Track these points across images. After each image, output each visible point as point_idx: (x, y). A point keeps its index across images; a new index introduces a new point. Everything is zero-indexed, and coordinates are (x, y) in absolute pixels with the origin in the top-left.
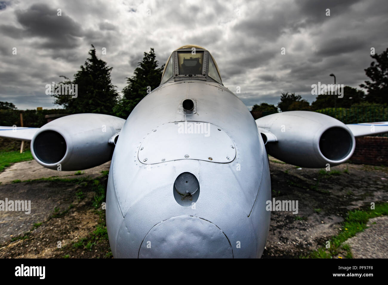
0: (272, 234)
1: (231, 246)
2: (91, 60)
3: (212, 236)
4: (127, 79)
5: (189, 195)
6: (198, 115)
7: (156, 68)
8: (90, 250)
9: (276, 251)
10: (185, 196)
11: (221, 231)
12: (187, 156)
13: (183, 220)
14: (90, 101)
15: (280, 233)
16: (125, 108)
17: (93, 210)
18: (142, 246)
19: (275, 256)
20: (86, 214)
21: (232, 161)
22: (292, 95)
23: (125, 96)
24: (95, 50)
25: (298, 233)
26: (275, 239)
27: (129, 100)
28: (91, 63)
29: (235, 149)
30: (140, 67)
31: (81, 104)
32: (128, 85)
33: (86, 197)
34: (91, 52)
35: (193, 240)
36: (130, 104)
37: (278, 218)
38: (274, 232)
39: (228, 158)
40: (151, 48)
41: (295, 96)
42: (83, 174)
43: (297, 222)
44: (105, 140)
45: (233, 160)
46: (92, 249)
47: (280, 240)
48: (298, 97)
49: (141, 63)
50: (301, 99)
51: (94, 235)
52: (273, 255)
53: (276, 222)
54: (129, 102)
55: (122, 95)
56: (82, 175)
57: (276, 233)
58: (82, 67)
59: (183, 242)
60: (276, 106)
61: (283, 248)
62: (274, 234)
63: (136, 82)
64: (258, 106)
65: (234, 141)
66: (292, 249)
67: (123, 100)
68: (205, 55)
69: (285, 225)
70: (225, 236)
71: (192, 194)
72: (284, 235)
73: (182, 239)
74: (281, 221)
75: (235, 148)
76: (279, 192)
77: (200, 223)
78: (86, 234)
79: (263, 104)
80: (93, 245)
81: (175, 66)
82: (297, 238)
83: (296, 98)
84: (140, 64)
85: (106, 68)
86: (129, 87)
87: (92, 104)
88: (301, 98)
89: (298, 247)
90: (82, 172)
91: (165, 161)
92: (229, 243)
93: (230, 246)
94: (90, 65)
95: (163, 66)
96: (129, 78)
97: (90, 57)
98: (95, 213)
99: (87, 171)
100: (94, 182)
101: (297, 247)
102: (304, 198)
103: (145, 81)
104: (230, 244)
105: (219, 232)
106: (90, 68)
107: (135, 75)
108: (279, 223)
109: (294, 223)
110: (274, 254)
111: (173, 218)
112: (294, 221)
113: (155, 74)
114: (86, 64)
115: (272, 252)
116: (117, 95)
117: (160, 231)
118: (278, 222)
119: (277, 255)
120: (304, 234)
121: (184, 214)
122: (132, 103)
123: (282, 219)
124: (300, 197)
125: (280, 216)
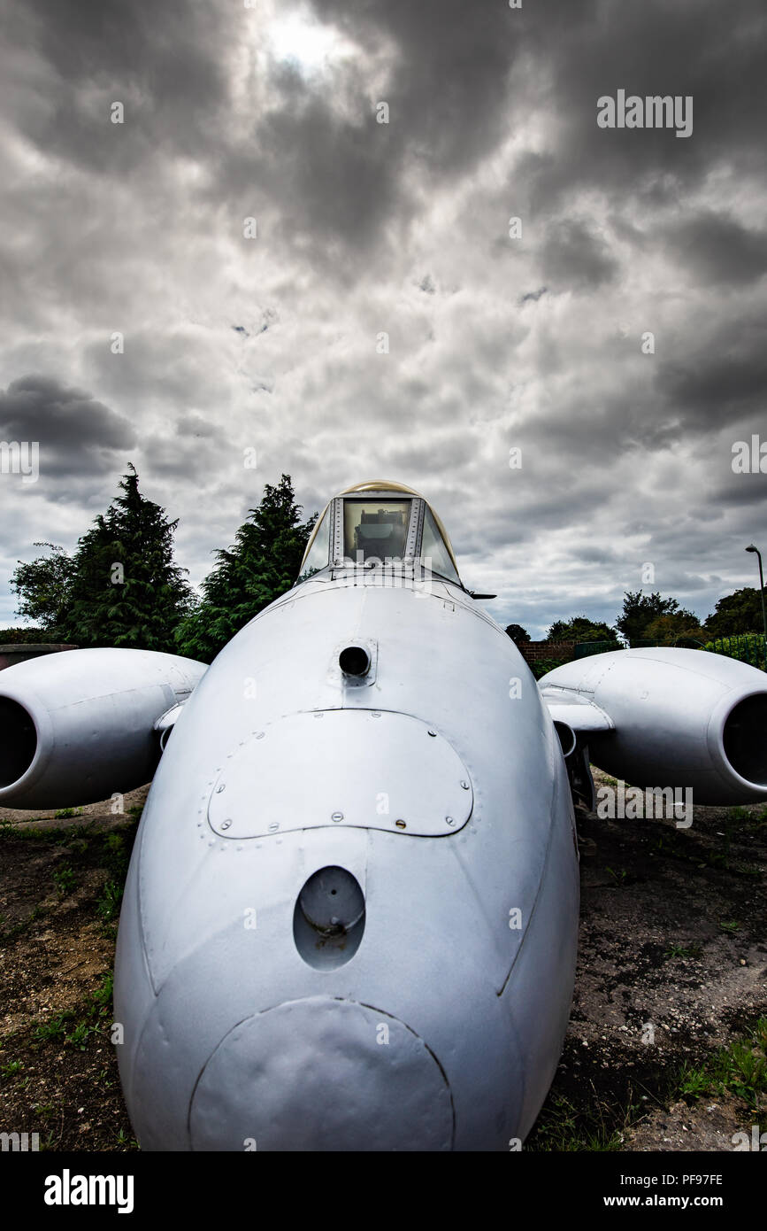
0: (603, 1002)
1: (448, 1084)
2: (123, 503)
3: (393, 1057)
4: (217, 554)
5: (340, 929)
6: (379, 689)
7: (296, 525)
8: (83, 1049)
9: (615, 1052)
10: (328, 933)
11: (421, 1041)
12: (336, 817)
13: (316, 1010)
14: (113, 610)
15: (626, 995)
16: (207, 629)
17: (97, 925)
18: (200, 1084)
19: (611, 1068)
20: (77, 938)
21: (459, 830)
22: (654, 597)
23: (211, 596)
24: (136, 476)
25: (677, 996)
26: (613, 1016)
27: (219, 607)
28: (123, 510)
29: (470, 791)
30: (252, 521)
31: (90, 618)
32: (217, 568)
33: (81, 885)
34: (125, 481)
35: (342, 1068)
36: (219, 619)
37: (620, 950)
38: (610, 996)
39: (449, 820)
40: (283, 476)
41: (662, 600)
42: (80, 815)
43: (675, 961)
44: (145, 723)
45: (465, 825)
46: (86, 1045)
47: (627, 1018)
48: (669, 604)
49: (255, 511)
50: (677, 609)
51: (98, 1002)
52: (606, 1064)
53: (617, 965)
54: (218, 614)
55: (200, 593)
56: (76, 818)
57: (614, 998)
58: (100, 521)
59: (312, 1077)
60: (611, 625)
61: (635, 1043)
62: (611, 1001)
63: (241, 560)
64: (566, 627)
65: (470, 766)
66: (660, 1044)
67: (203, 606)
68: (413, 510)
69: (641, 973)
70: (430, 1056)
71: (346, 927)
72: (639, 1003)
73: (310, 1066)
74: (630, 960)
75: (470, 788)
76: (624, 874)
77: (363, 1019)
78: (74, 999)
79: (578, 622)
80: (92, 1034)
81: (336, 538)
82: (675, 1012)
83: (663, 606)
84: (254, 513)
85: (163, 521)
86: (221, 573)
87: (116, 617)
88: (676, 606)
89: (675, 1038)
90: (76, 810)
91: (280, 830)
92: (442, 1078)
93: (445, 1084)
94: (121, 514)
95: (311, 521)
96: (223, 551)
97: (123, 494)
98: (105, 934)
99: (90, 809)
100: (108, 841)
101: (673, 1039)
102: (692, 892)
103: (264, 558)
104: (446, 1079)
105: (414, 1045)
106: (119, 521)
107: (238, 542)
108: (624, 965)
109: (666, 966)
110: (608, 1061)
111: (288, 1003)
112: (665, 959)
113: (293, 541)
114: (112, 511)
115: (603, 1055)
116: (187, 592)
117: (251, 1040)
118: (621, 962)
119: (618, 1065)
120: (693, 999)
121: (318, 992)
122: (227, 615)
123: (633, 955)
124: (682, 888)
125: (627, 944)
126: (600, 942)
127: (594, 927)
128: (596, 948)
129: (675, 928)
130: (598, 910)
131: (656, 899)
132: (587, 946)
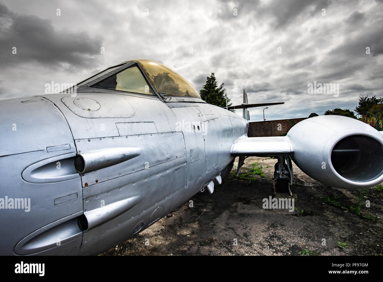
37: (280, 246)
40: (212, 73)
76: (303, 211)
102: (333, 223)
123: (284, 249)
124: (329, 221)
125: (285, 243)
126: (274, 240)
127: (275, 233)
128: (270, 243)
129: (313, 240)
130: (282, 225)
131: (312, 224)
132: (266, 241)
